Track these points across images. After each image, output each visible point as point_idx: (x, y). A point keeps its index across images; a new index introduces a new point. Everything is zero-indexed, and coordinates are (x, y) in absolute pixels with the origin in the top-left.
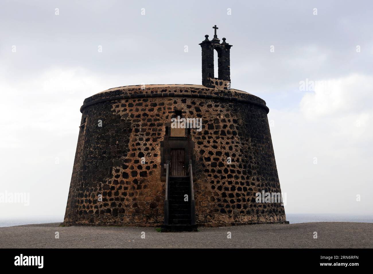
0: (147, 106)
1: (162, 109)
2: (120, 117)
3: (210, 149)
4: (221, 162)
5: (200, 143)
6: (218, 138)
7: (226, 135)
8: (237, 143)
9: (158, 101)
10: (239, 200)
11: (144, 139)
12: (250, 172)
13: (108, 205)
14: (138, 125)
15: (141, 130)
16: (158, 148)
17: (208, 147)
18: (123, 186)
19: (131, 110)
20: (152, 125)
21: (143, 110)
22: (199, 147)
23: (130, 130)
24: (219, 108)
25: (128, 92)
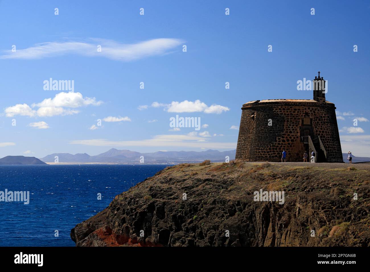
0: (292, 110)
1: (299, 112)
2: (279, 114)
3: (320, 130)
4: (324, 136)
5: (316, 127)
6: (322, 125)
7: (325, 124)
8: (329, 127)
9: (297, 108)
10: (331, 152)
11: (292, 125)
12: (334, 140)
13: (276, 154)
14: (288, 119)
15: (290, 121)
16: (298, 129)
17: (318, 129)
18: (283, 146)
19: (284, 112)
20: (294, 119)
21: (290, 112)
22: (315, 129)
23: (285, 121)
24: (322, 111)
25: (282, 103)
